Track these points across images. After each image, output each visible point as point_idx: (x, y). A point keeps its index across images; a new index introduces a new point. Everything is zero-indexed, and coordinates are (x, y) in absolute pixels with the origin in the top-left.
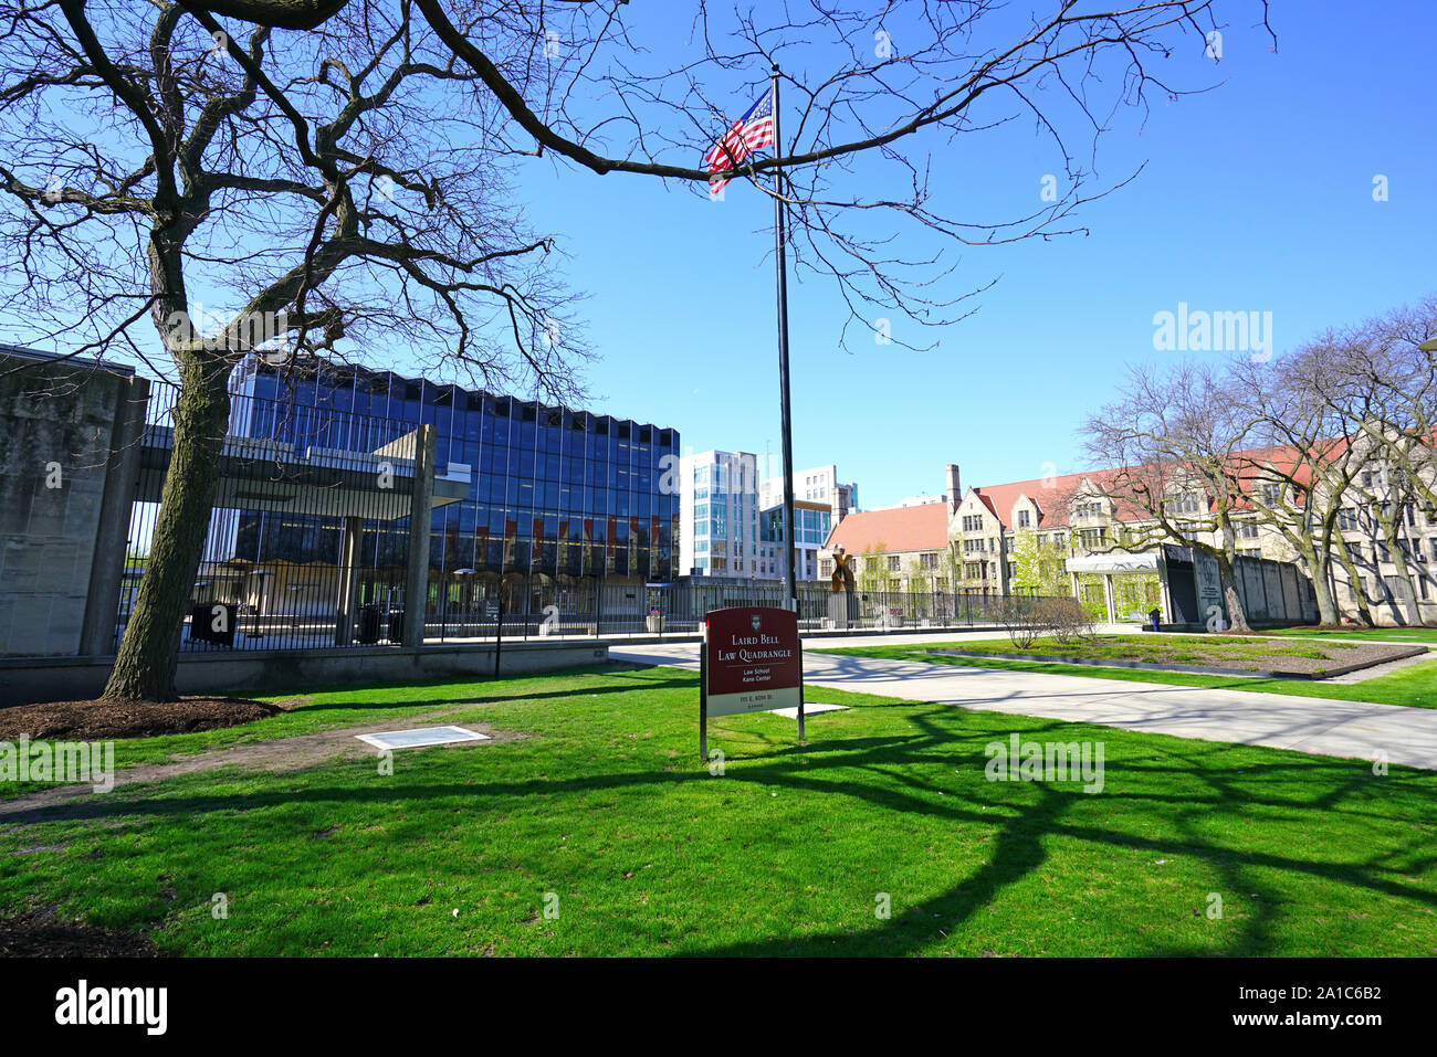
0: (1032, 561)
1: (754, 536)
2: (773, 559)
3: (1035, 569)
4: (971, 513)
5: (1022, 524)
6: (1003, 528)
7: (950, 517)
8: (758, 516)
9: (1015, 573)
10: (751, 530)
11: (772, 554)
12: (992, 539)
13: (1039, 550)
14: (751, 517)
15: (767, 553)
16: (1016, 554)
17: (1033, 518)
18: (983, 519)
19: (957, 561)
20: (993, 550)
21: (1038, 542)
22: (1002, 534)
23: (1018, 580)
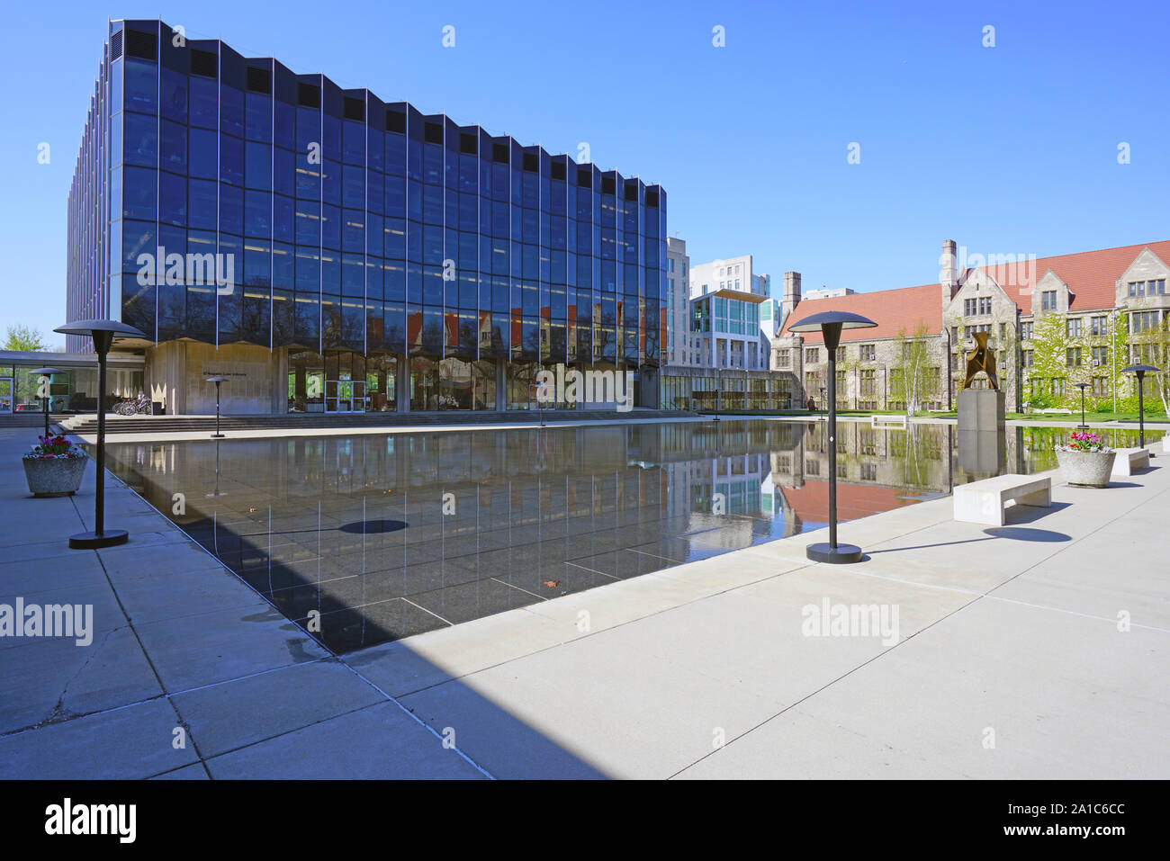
0: (1057, 349)
1: (685, 326)
2: (699, 349)
3: (1060, 358)
4: (978, 295)
5: (1045, 306)
6: (1019, 312)
7: (946, 300)
8: (688, 305)
9: (1031, 362)
10: (682, 319)
11: (698, 345)
12: (1003, 325)
13: (1068, 336)
14: (682, 306)
15: (694, 344)
16: (1034, 341)
17: (1062, 299)
18: (993, 302)
19: (954, 349)
20: (1003, 336)
21: (1067, 326)
22: (1018, 319)
23: (1034, 371)
